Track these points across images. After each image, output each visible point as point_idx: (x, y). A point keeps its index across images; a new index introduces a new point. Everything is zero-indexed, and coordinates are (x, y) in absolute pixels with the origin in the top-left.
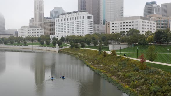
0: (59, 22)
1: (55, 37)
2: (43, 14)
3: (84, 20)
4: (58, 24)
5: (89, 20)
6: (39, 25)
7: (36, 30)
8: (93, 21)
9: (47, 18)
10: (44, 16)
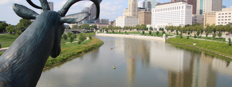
0: (156, 12)
1: (152, 27)
2: (136, 4)
3: (183, 10)
4: (155, 14)
5: (188, 10)
6: (133, 15)
7: (132, 20)
8: (192, 12)
9: (140, 8)
10: (138, 7)
